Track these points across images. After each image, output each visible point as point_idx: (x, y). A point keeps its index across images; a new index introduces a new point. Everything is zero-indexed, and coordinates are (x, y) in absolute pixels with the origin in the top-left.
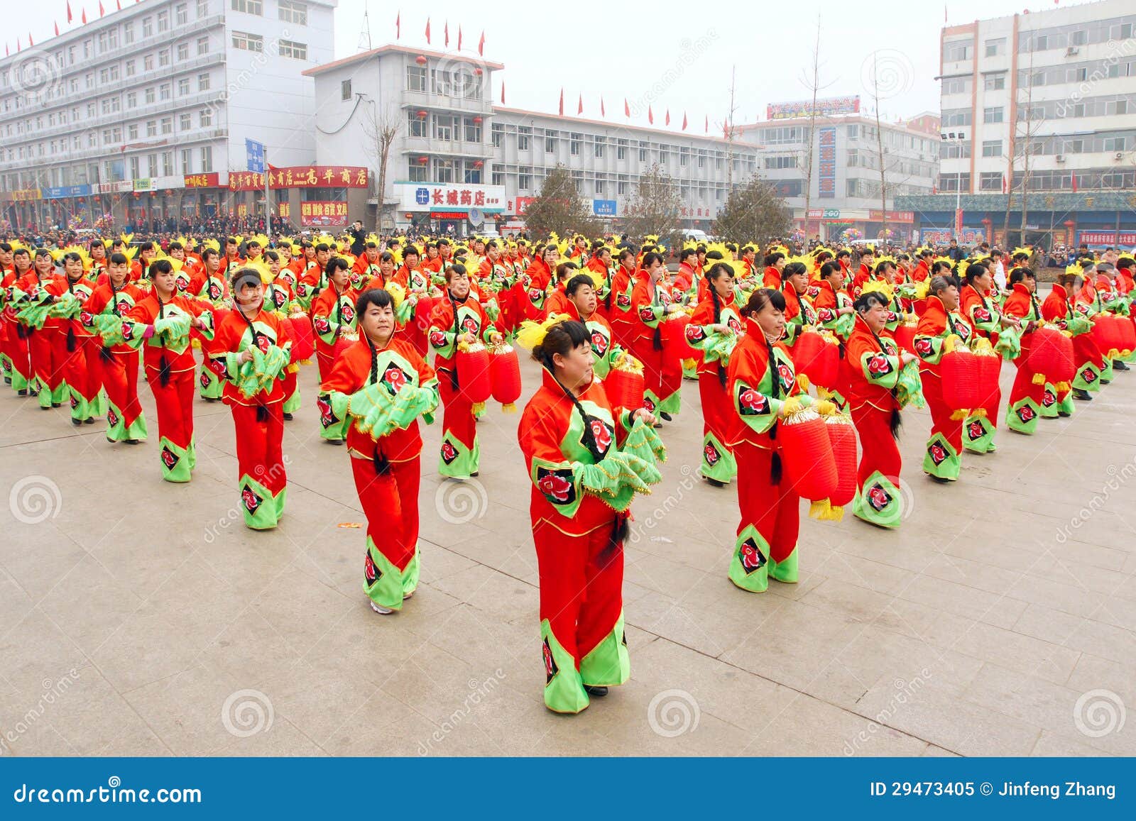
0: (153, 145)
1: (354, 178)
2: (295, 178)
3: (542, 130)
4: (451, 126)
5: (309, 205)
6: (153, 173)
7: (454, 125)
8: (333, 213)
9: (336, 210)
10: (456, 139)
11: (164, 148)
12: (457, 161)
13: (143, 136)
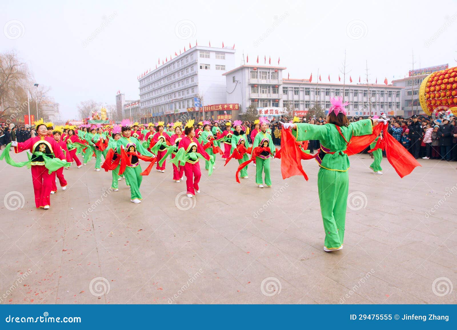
0: (179, 99)
1: (234, 107)
2: (215, 108)
3: (304, 88)
4: (267, 89)
5: (220, 116)
6: (180, 108)
7: (268, 89)
8: (227, 118)
9: (228, 117)
10: (269, 93)
11: (183, 100)
12: (269, 100)
13: (178, 97)
